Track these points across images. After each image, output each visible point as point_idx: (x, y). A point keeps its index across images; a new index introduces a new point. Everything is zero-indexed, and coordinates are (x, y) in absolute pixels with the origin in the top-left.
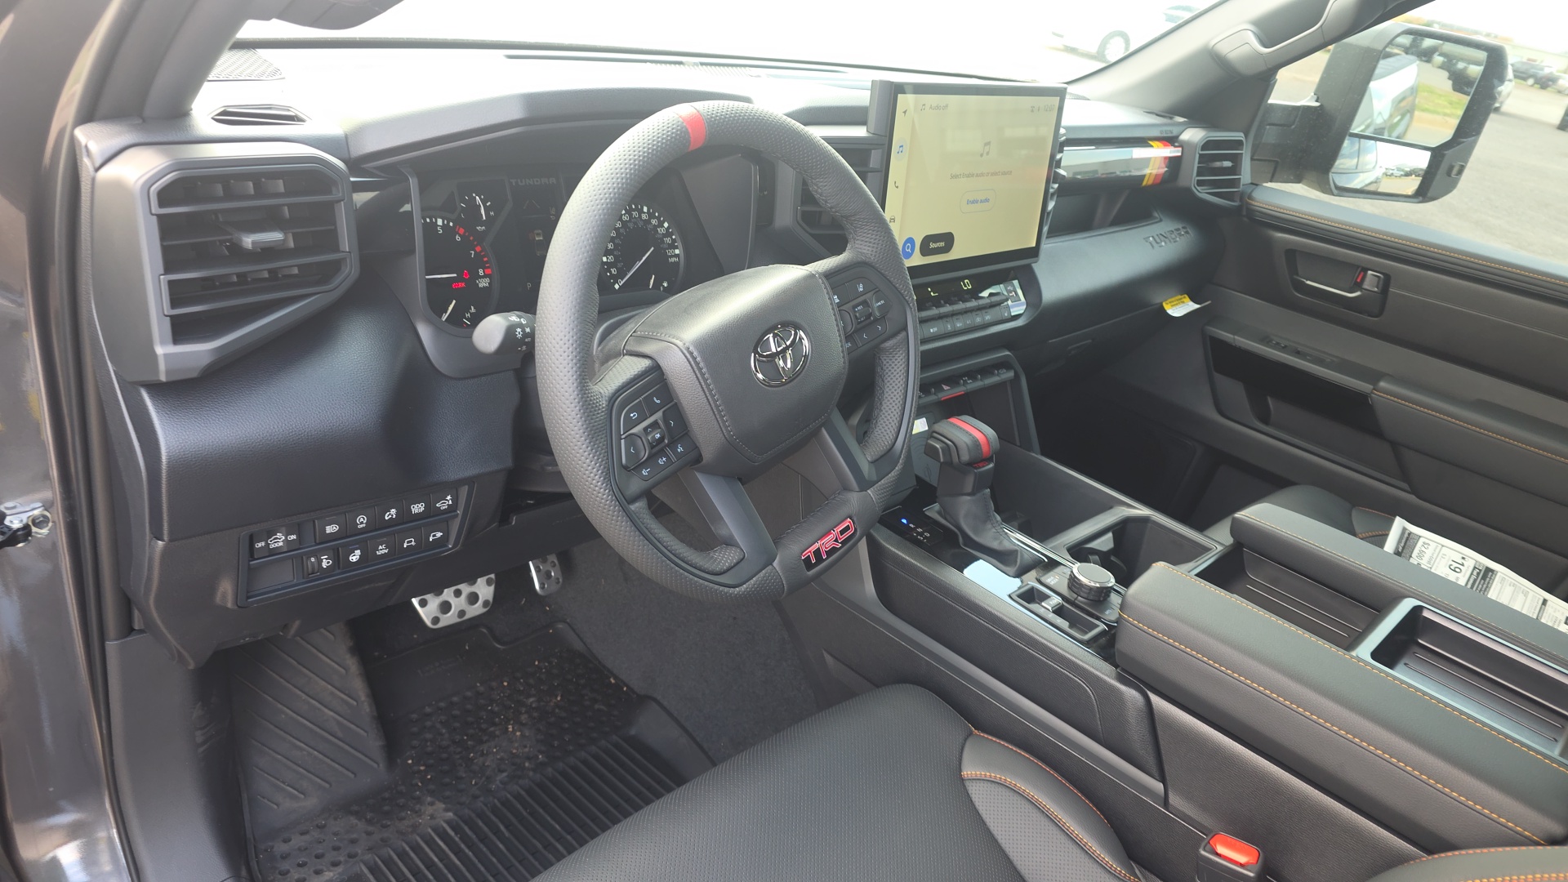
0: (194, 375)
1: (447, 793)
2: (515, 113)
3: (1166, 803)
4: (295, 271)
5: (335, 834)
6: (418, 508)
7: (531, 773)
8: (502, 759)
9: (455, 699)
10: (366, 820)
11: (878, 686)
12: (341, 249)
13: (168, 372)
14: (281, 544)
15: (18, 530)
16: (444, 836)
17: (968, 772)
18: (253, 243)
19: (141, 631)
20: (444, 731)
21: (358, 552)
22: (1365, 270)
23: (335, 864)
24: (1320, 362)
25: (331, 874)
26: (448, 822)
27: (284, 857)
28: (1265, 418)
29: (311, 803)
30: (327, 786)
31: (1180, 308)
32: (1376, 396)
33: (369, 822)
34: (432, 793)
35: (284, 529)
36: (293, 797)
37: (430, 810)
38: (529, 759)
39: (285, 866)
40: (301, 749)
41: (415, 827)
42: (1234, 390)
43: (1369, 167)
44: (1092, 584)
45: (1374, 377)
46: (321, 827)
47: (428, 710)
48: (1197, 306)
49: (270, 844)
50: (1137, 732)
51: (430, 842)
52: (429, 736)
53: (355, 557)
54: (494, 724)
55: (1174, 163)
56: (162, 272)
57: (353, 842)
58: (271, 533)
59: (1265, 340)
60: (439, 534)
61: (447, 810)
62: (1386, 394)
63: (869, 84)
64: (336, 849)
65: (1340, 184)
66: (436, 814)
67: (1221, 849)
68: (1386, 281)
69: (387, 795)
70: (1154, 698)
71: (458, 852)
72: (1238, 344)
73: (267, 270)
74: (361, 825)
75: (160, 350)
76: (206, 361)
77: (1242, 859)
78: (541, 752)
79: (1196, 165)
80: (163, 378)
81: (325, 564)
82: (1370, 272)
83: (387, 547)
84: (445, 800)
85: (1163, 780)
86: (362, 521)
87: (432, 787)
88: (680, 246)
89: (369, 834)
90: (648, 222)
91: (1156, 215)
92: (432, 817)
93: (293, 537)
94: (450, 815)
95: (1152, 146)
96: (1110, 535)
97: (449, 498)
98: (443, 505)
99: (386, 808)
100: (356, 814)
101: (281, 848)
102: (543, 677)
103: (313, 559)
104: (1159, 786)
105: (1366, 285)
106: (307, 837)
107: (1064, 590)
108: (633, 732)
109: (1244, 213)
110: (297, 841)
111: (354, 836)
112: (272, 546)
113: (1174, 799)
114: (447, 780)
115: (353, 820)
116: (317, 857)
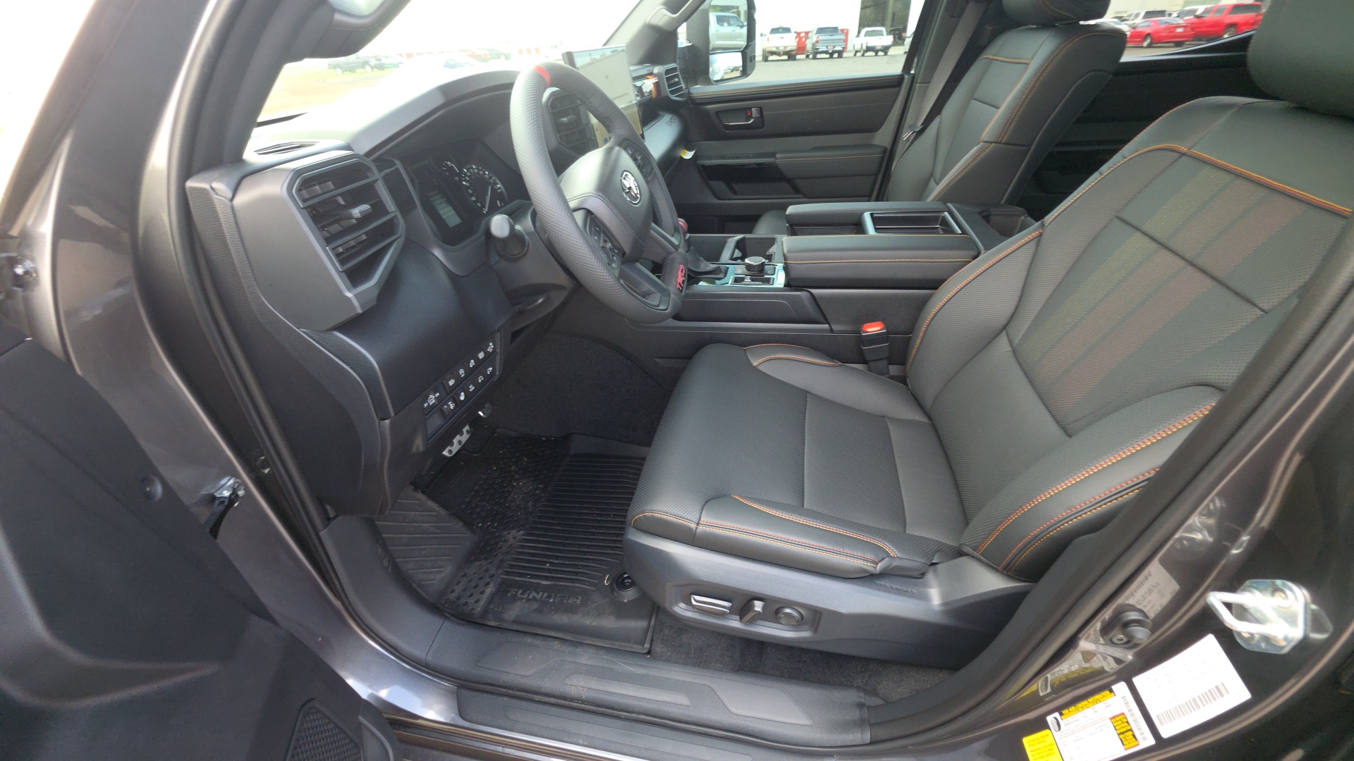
0: (374, 303)
1: (511, 525)
2: (440, 101)
3: (832, 331)
4: (364, 237)
5: (475, 573)
6: (481, 355)
7: (542, 495)
8: (523, 498)
9: (476, 488)
10: (484, 559)
11: (690, 358)
12: (390, 211)
13: (362, 306)
14: (434, 401)
15: (230, 495)
16: (527, 541)
17: (755, 364)
18: (360, 212)
19: (334, 518)
20: (484, 504)
21: (463, 394)
22: (750, 109)
23: (488, 584)
24: (748, 158)
25: (489, 589)
26: (523, 535)
27: (459, 598)
28: (735, 193)
29: (449, 570)
30: (451, 557)
31: (688, 155)
32: (778, 162)
33: (486, 559)
34: (504, 529)
35: (432, 392)
36: (438, 572)
37: (510, 536)
38: (536, 490)
39: (463, 601)
40: (426, 549)
41: (510, 547)
42: (719, 185)
43: (717, 71)
44: (758, 264)
45: (773, 155)
46: (465, 575)
47: (467, 500)
48: (694, 152)
49: (446, 598)
50: (811, 309)
51: (523, 547)
52: (478, 510)
53: (462, 398)
54: (505, 487)
55: (657, 85)
56: (326, 244)
57: (487, 570)
58: (427, 397)
59: (723, 157)
60: (491, 369)
61: (519, 531)
62: (781, 159)
63: (561, 58)
64: (481, 578)
65: (715, 79)
66: (514, 536)
67: (869, 330)
68: (761, 110)
69: (482, 544)
70: (813, 291)
71: (540, 542)
72: (714, 164)
73: (363, 234)
74: (484, 562)
75: (349, 295)
76: (376, 293)
77: (878, 328)
78: (539, 484)
79: (666, 84)
80: (360, 311)
81: (452, 407)
82: (753, 109)
83: (473, 385)
84: (513, 528)
85: (828, 323)
86: (462, 372)
87: (501, 528)
88: (499, 182)
89: (491, 563)
90: (478, 173)
91: (660, 113)
92: (514, 538)
93: (438, 394)
94: (522, 532)
95: (648, 78)
96: (737, 250)
97: (491, 344)
98: (490, 350)
99: (488, 549)
100: (475, 560)
101: (453, 596)
102: (509, 456)
103: (446, 407)
104: (826, 326)
105: (754, 115)
106: (461, 584)
107: (747, 272)
108: (572, 453)
109: (690, 102)
110: (458, 589)
111: (485, 568)
112: (431, 404)
113: (835, 327)
114: (506, 521)
115: (477, 563)
116: (475, 587)
